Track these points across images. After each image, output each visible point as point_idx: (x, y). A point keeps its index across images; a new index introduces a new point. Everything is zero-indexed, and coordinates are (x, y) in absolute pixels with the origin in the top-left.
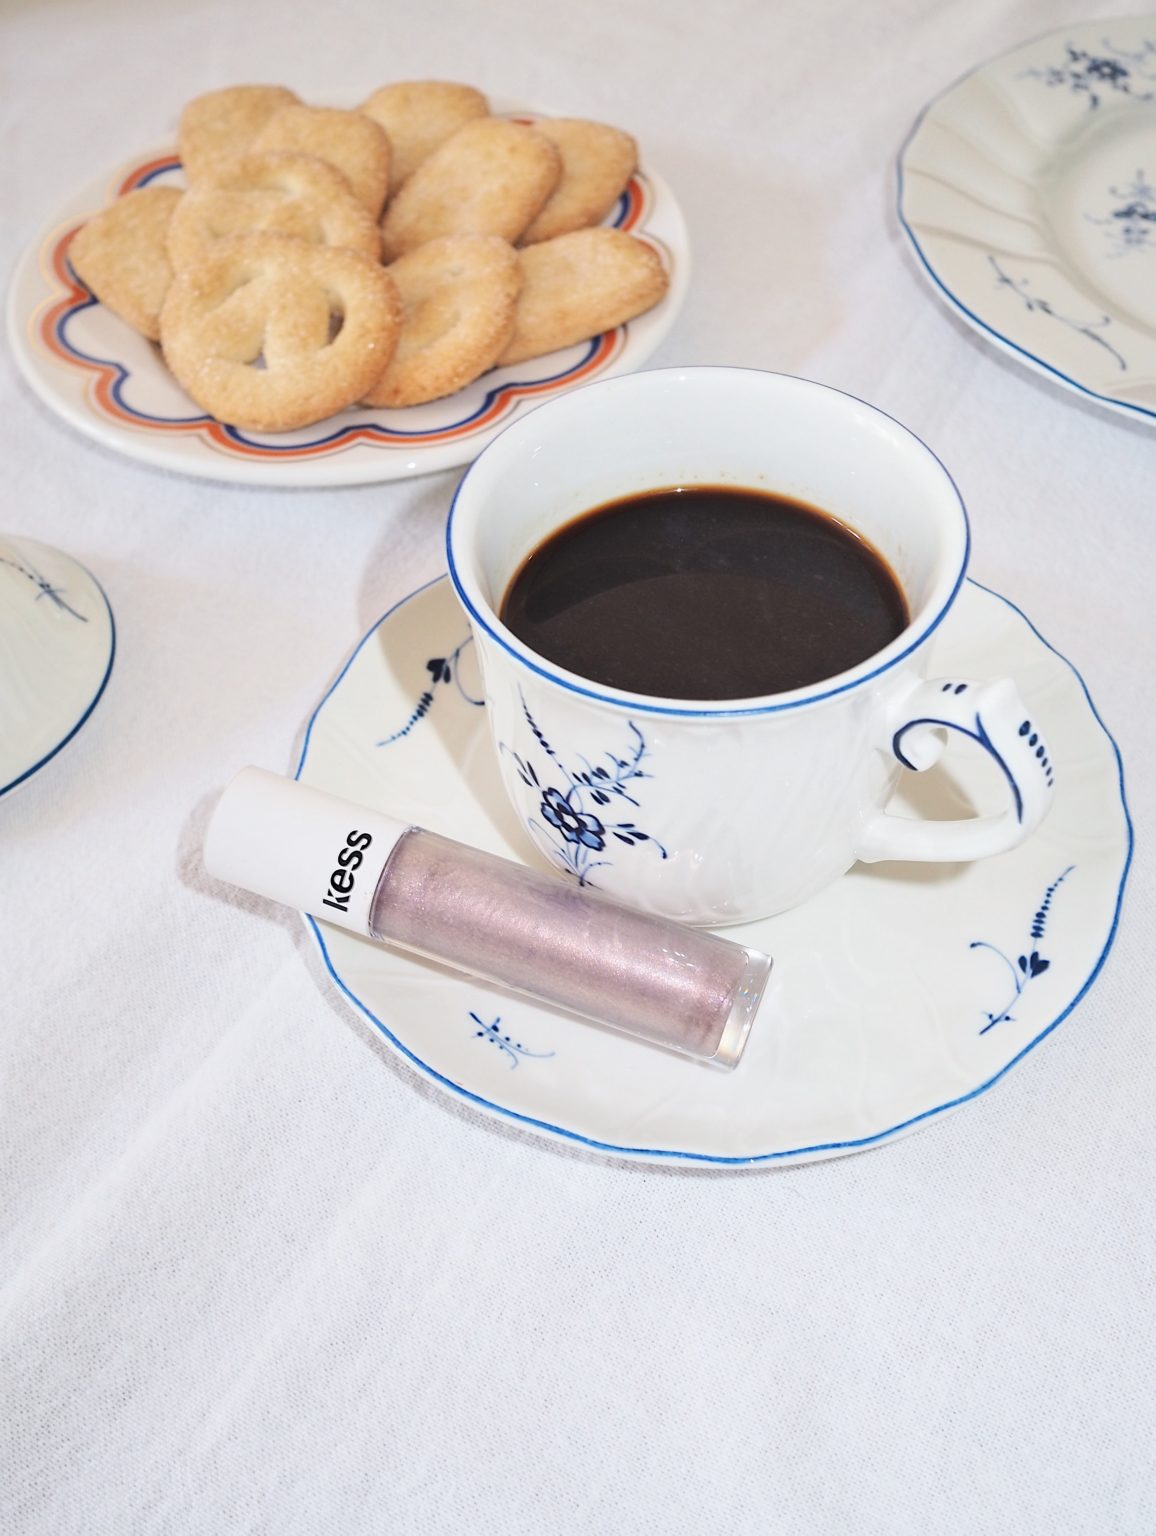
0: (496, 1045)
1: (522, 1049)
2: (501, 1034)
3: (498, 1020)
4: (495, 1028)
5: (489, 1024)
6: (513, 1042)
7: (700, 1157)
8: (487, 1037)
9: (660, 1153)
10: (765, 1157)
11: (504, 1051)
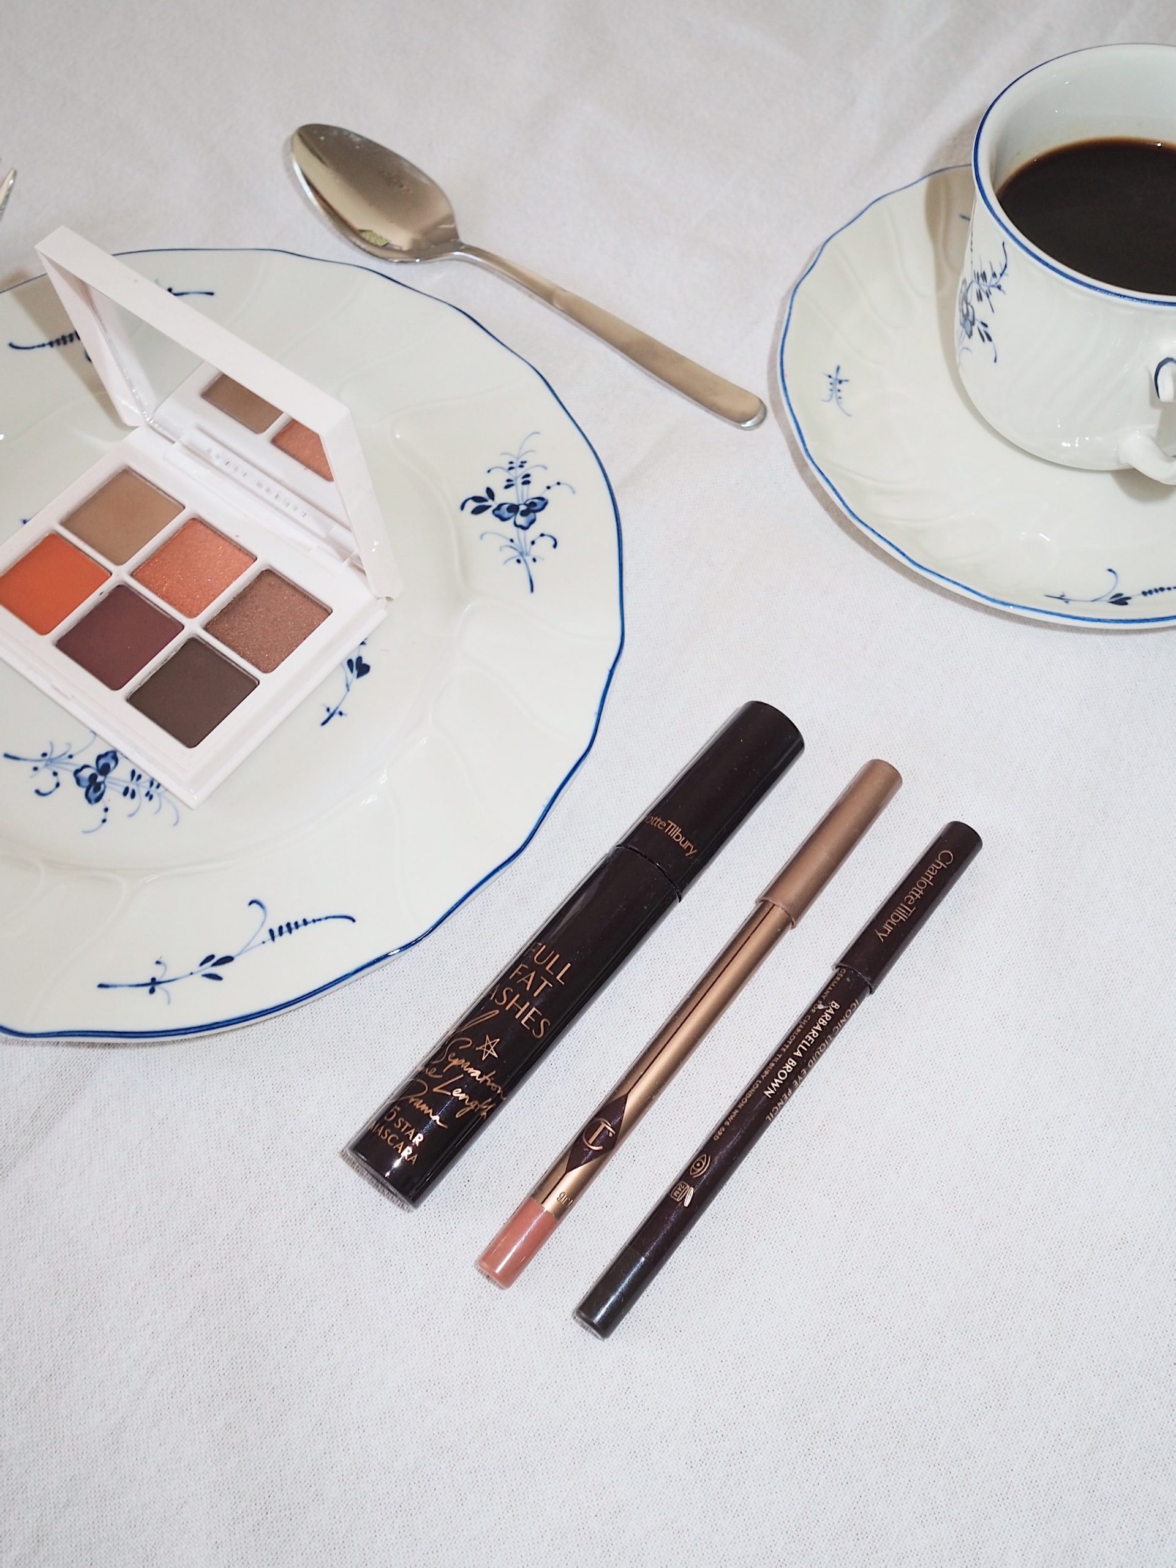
0: (831, 387)
1: (840, 400)
2: (839, 386)
3: (847, 381)
4: (840, 382)
5: (840, 377)
6: (839, 394)
7: (841, 499)
8: (831, 380)
9: (827, 480)
10: (866, 526)
11: (830, 393)
